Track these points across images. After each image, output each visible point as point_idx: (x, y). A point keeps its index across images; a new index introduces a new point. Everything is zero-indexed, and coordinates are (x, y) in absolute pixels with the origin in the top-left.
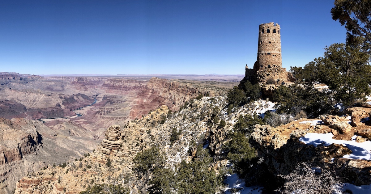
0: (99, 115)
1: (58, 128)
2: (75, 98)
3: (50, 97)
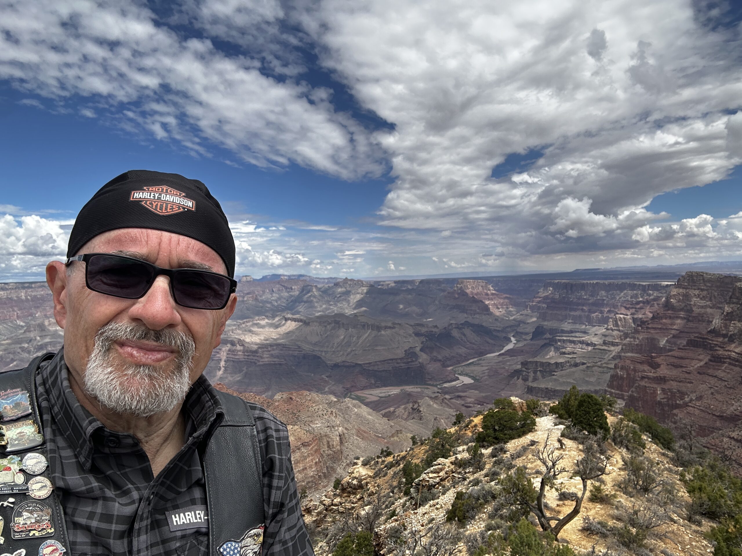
0: (520, 381)
1: (406, 413)
2: (455, 333)
3: (389, 332)
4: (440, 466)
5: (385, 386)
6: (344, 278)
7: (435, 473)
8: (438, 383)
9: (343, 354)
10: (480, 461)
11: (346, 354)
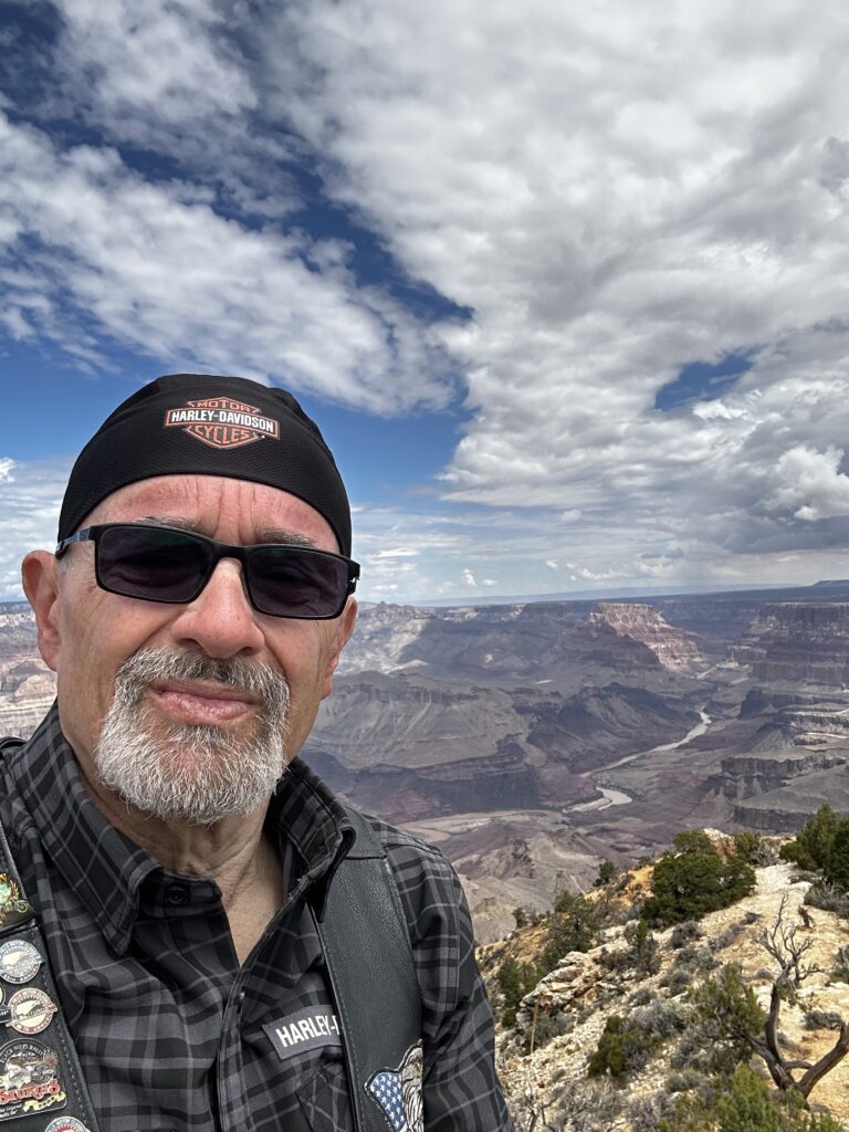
0: (721, 798)
1: (503, 863)
2: (594, 706)
3: (466, 706)
4: (573, 968)
5: (461, 812)
6: (379, 602)
7: (562, 981)
8: (562, 804)
9: (378, 751)
10: (650, 956)
11: (383, 749)
